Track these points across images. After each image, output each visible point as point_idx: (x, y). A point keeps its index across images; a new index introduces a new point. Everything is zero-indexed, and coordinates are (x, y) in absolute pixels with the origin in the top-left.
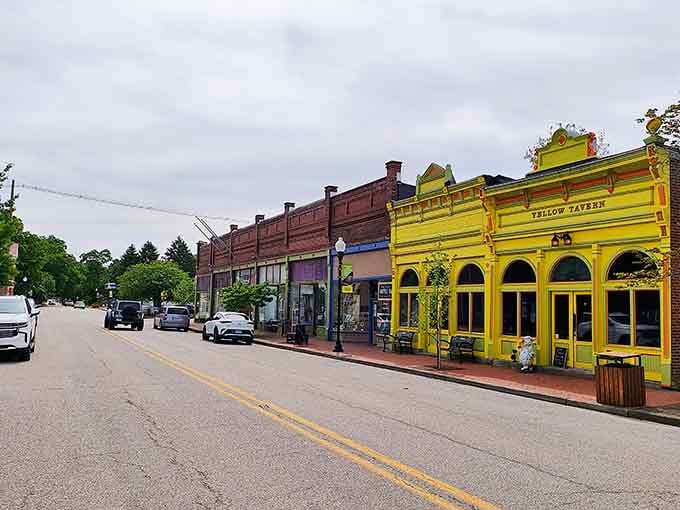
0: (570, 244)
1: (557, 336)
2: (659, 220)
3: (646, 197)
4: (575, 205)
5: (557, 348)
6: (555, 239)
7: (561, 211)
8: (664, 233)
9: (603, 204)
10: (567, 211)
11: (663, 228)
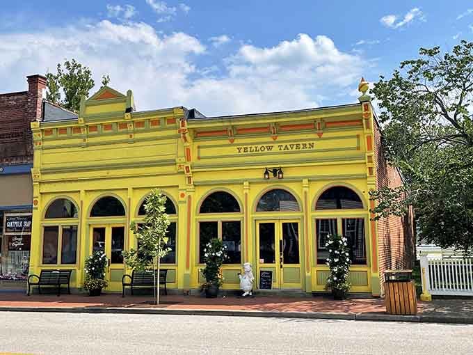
0: (282, 178)
1: (263, 260)
2: (369, 162)
3: (353, 143)
4: (284, 145)
5: (261, 272)
6: (266, 173)
7: (269, 148)
8: (371, 172)
9: (311, 145)
10: (276, 148)
11: (370, 169)
